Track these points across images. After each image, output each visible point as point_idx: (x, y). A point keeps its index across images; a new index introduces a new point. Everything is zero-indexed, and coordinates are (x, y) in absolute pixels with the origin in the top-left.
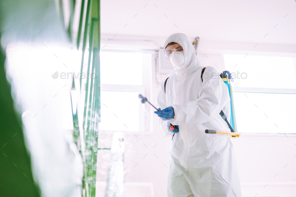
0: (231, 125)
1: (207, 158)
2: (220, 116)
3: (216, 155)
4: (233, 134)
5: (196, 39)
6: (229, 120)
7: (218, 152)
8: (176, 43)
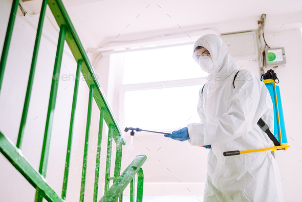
0: (276, 136)
1: (238, 179)
2: (258, 127)
3: (248, 175)
4: (279, 147)
5: (262, 16)
6: (272, 130)
7: (250, 173)
8: (202, 47)
